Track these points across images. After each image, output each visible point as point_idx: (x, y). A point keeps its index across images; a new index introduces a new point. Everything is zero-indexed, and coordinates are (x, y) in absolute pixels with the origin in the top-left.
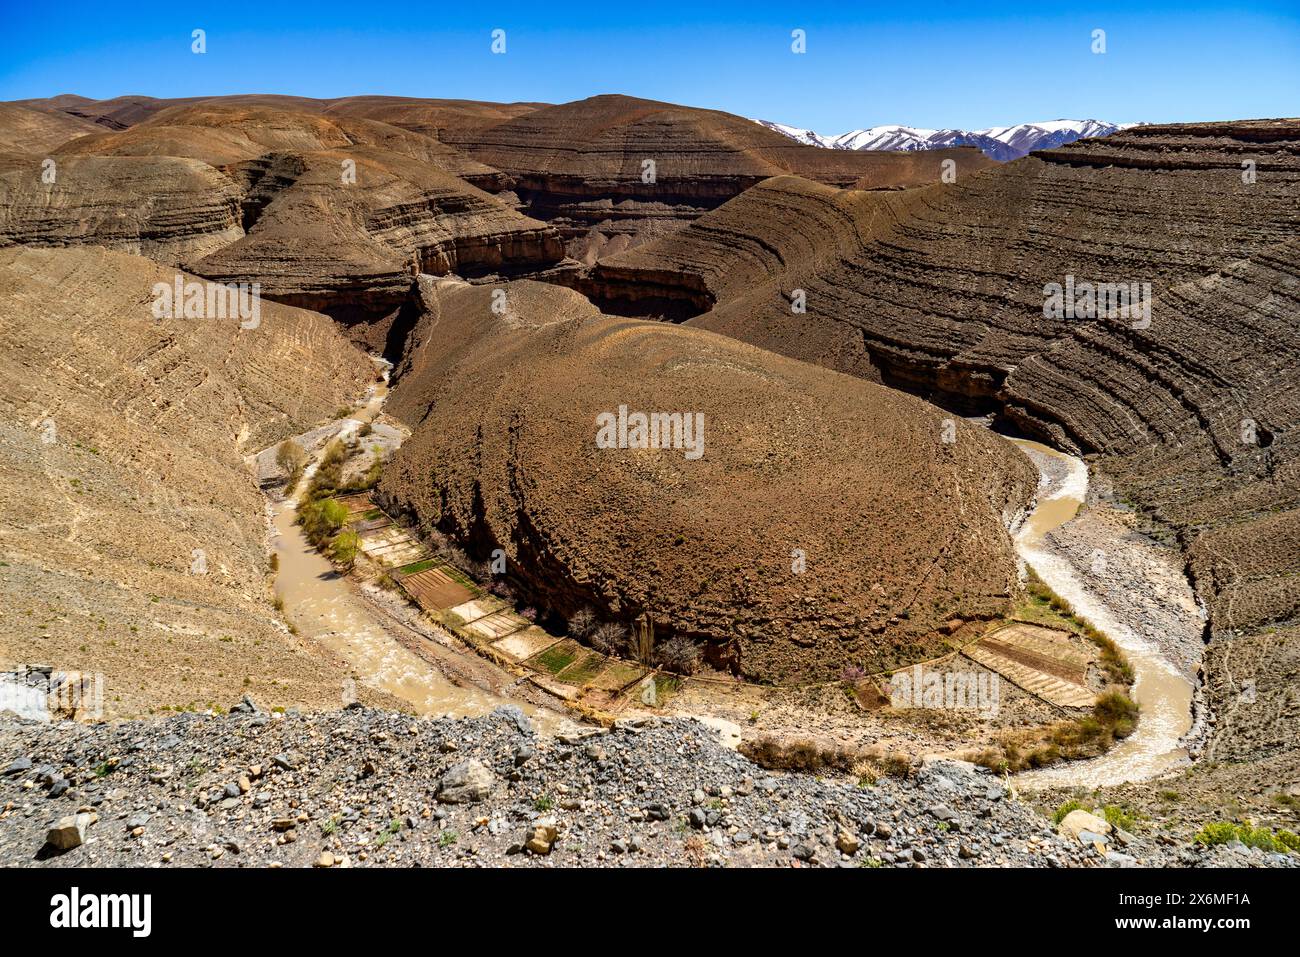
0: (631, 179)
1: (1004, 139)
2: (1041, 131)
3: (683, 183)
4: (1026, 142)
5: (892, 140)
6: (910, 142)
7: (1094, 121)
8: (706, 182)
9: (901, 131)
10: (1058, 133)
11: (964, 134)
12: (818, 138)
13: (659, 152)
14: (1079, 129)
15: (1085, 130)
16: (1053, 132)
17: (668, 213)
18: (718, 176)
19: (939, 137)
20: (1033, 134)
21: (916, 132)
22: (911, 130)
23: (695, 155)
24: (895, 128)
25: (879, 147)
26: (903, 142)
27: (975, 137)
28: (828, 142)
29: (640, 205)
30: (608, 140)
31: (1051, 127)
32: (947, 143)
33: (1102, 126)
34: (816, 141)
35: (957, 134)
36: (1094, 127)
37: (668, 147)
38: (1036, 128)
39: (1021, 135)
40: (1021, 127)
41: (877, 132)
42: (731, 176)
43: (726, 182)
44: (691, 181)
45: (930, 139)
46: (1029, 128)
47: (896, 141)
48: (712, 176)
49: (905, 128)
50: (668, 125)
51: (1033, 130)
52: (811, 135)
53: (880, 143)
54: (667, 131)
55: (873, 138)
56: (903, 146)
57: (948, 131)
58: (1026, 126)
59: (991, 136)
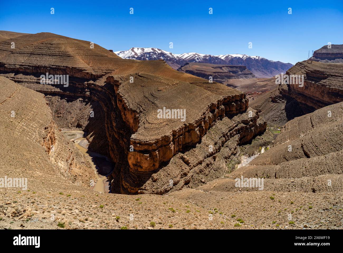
0: (25, 65)
1: (223, 58)
2: (232, 57)
3: (44, 68)
4: (228, 59)
5: (193, 56)
6: (198, 57)
7: (245, 55)
8: (53, 68)
9: (196, 54)
10: (236, 57)
11: (212, 56)
12: (173, 54)
13: (43, 55)
14: (241, 57)
15: (243, 57)
16: (235, 57)
17: (33, 80)
18: (58, 66)
19: (206, 56)
20: (230, 57)
21: (200, 55)
22: (199, 54)
23: (55, 57)
24: (195, 53)
25: (190, 58)
26: (196, 57)
27: (214, 57)
28: (176, 56)
29: (24, 76)
30: (27, 49)
31: (234, 56)
32: (207, 58)
33: (247, 56)
34: (172, 55)
35: (210, 56)
36: (245, 56)
37: (47, 53)
38: (231, 56)
39: (227, 57)
40: (227, 55)
41: (190, 54)
42: (63, 66)
43: (60, 69)
44: (48, 68)
45: (203, 57)
46: (229, 55)
47: (194, 57)
48: (56, 66)
49: (197, 54)
50: (51, 44)
51: (230, 56)
52: (171, 54)
53: (190, 57)
54: (50, 47)
55: (188, 56)
56: (196, 58)
57: (208, 55)
58: (228, 55)
59: (219, 57)
